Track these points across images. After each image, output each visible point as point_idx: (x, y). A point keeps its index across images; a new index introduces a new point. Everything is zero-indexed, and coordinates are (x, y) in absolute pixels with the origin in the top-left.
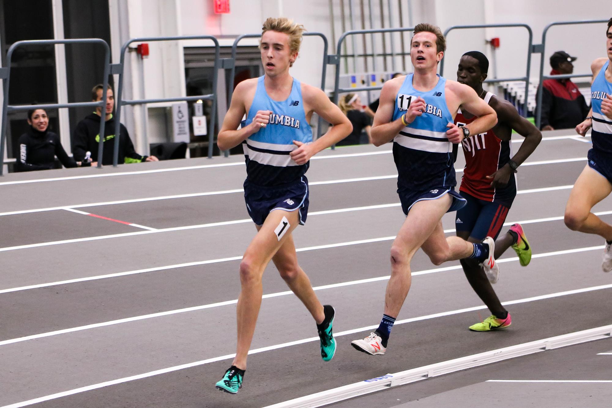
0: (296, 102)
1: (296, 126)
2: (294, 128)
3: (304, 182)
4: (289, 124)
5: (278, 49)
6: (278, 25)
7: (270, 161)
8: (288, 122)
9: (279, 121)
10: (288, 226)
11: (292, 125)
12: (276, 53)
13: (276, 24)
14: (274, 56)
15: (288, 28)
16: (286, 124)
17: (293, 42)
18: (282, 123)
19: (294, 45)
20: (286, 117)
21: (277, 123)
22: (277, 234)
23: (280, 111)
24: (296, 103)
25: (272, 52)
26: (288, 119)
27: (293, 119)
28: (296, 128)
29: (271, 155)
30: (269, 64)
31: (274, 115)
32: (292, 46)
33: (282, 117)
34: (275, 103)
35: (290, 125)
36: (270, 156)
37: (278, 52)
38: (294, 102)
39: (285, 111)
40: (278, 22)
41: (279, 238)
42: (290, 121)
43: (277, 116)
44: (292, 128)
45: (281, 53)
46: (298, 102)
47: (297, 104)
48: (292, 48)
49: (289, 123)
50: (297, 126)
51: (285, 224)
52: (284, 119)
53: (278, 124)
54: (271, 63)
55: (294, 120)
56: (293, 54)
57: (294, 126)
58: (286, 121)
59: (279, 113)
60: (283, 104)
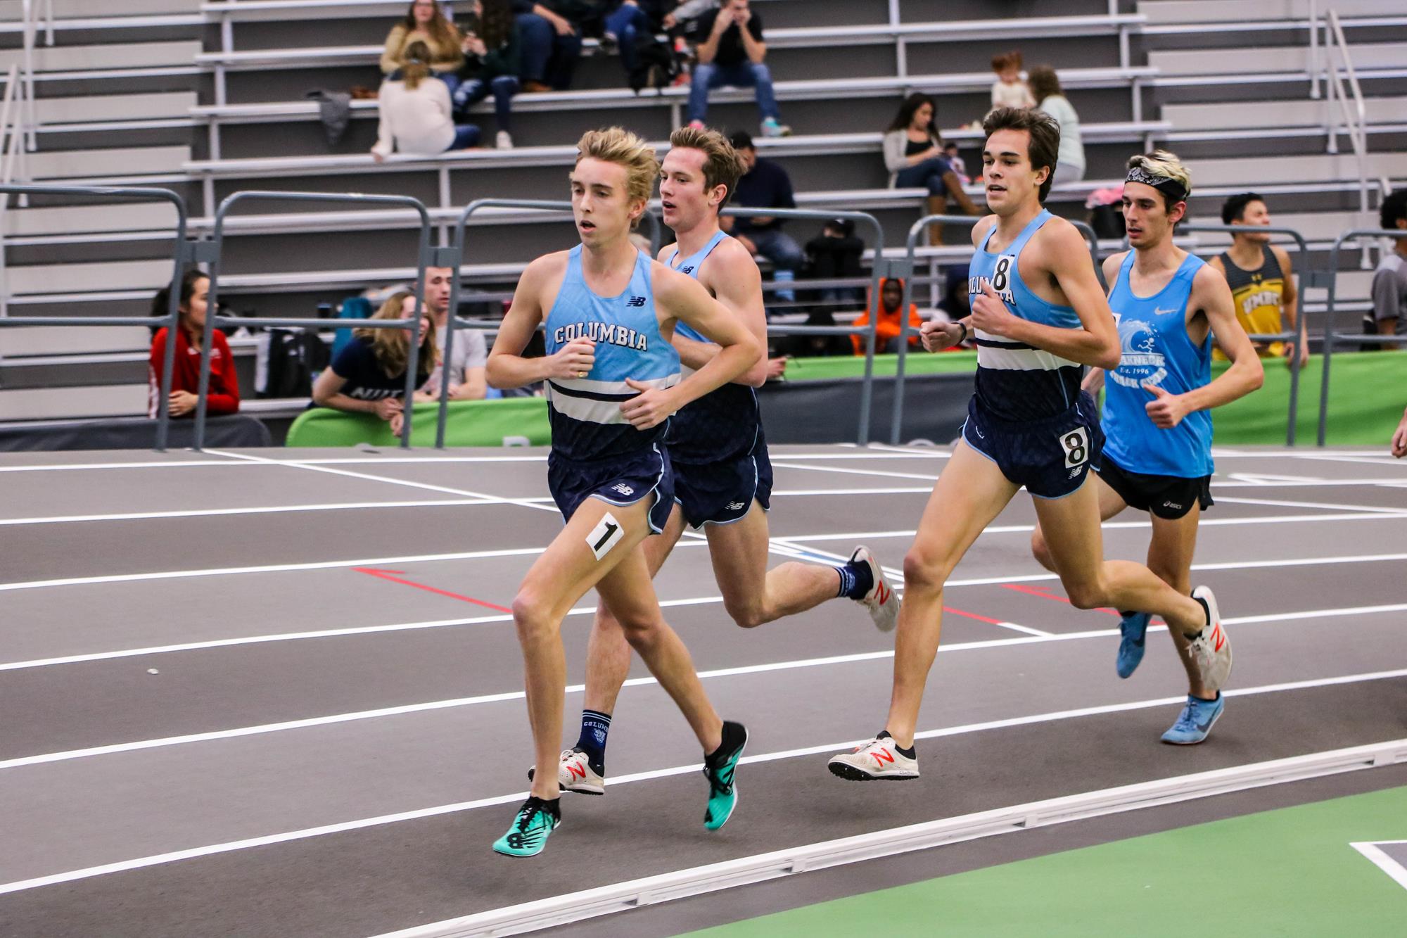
0: (640, 298)
1: (638, 347)
2: (635, 350)
3: (659, 452)
4: (624, 343)
5: (602, 195)
6: (602, 147)
7: (591, 414)
8: (622, 338)
9: (606, 337)
10: (619, 533)
11: (632, 345)
12: (598, 202)
13: (600, 146)
14: (593, 208)
15: (624, 152)
16: (619, 342)
17: (634, 181)
18: (611, 340)
19: (636, 187)
20: (620, 329)
21: (601, 339)
22: (592, 545)
23: (608, 315)
24: (639, 302)
25: (589, 201)
26: (623, 332)
27: (633, 333)
28: (640, 349)
29: (594, 402)
30: (584, 224)
31: (597, 325)
32: (631, 187)
33: (612, 327)
34: (600, 302)
35: (628, 344)
36: (592, 403)
37: (601, 199)
38: (637, 298)
39: (618, 318)
40: (603, 141)
41: (599, 554)
42: (627, 337)
43: (602, 325)
44: (631, 350)
45: (609, 202)
46: (644, 299)
47: (642, 304)
48: (632, 193)
49: (625, 339)
50: (642, 347)
51: (612, 529)
52: (616, 331)
53: (603, 342)
54: (588, 222)
55: (635, 335)
56: (634, 204)
57: (635, 347)
58: (620, 335)
59: (605, 320)
60: (615, 302)
